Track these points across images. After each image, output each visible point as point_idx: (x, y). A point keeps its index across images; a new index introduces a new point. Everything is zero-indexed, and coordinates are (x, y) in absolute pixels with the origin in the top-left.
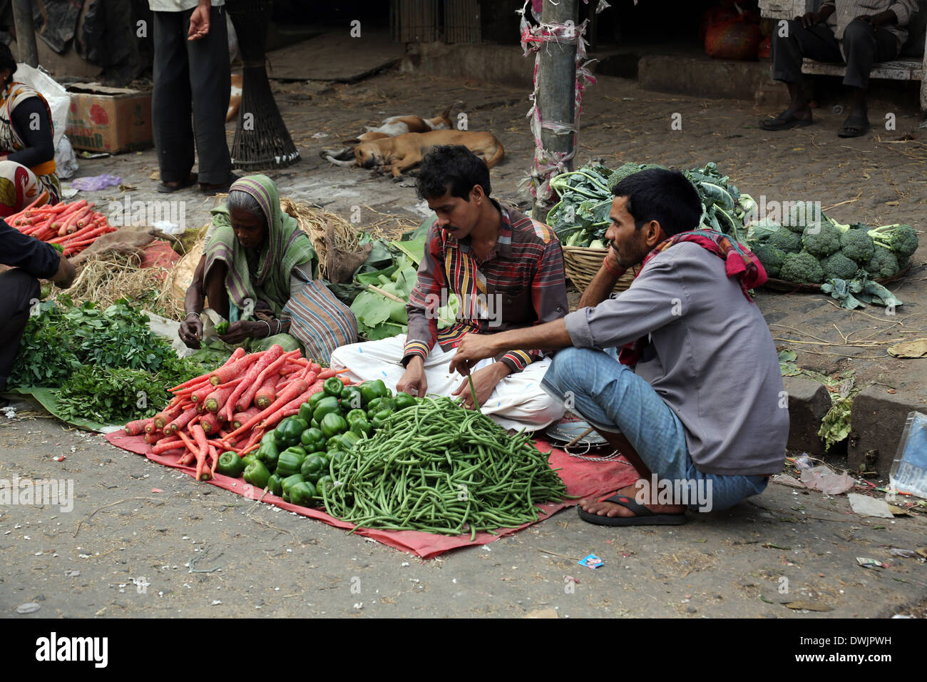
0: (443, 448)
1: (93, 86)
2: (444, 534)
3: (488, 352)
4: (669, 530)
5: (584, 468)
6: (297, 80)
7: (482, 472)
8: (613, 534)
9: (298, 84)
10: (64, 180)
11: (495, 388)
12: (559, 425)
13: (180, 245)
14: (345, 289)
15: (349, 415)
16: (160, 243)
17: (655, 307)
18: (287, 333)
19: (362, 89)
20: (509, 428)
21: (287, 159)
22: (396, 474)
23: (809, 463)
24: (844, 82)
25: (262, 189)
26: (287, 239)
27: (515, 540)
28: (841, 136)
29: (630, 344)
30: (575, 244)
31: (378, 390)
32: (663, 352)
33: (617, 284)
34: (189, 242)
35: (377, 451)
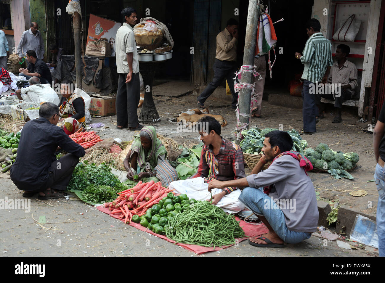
0: (206, 218)
1: (98, 95)
2: (205, 246)
3: (220, 187)
4: (279, 249)
5: (250, 227)
6: (160, 96)
7: (218, 226)
8: (260, 250)
9: (161, 97)
10: (87, 124)
11: (222, 198)
12: (243, 212)
13: (122, 146)
14: (174, 163)
15: (175, 205)
16: (116, 145)
17: (276, 175)
18: (155, 177)
19: (180, 100)
20: (226, 212)
21: (157, 120)
22: (190, 225)
23: (323, 229)
24: (334, 106)
25: (151, 131)
26: (158, 146)
27: (228, 250)
28: (333, 123)
29: (268, 187)
30: (249, 153)
31: (185, 197)
32: (278, 189)
33: (264, 167)
34: (125, 146)
35: (183, 218)
